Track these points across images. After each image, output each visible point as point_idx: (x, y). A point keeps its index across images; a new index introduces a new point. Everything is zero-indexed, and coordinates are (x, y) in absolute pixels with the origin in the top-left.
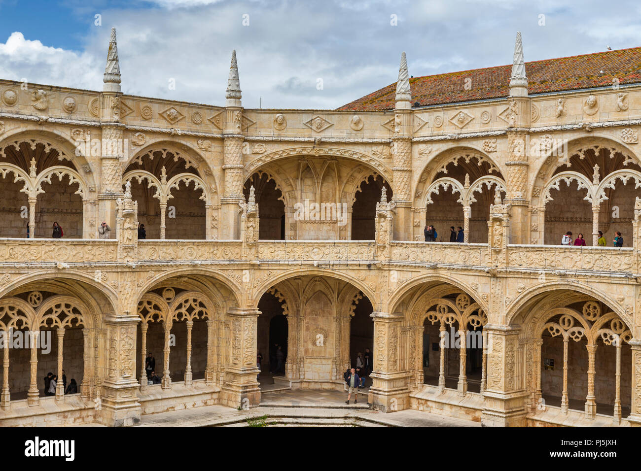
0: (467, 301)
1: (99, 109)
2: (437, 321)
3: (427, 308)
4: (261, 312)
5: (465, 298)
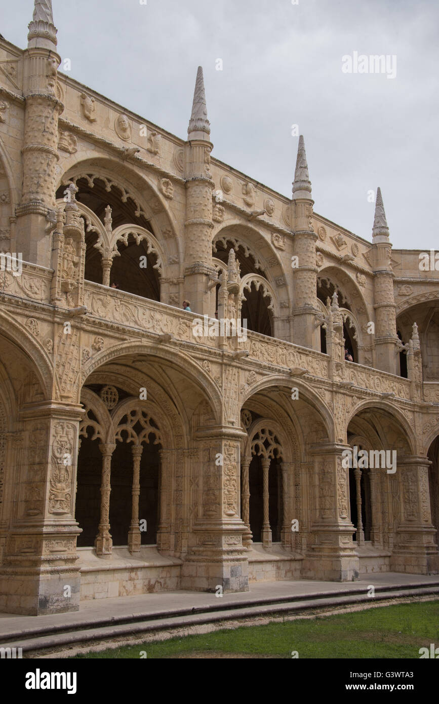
1: (292, 218)
4: (430, 462)
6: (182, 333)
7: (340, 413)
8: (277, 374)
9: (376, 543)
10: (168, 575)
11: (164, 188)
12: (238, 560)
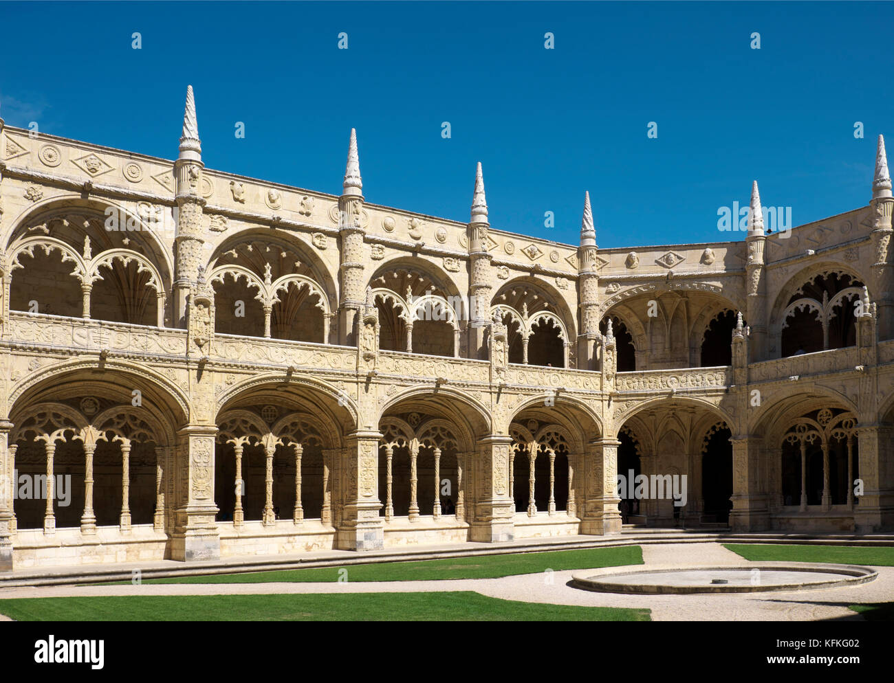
0: (830, 415)
1: (468, 241)
2: (796, 441)
3: (787, 429)
4: (620, 443)
5: (827, 412)
6: (315, 361)
7: (500, 409)
8: (422, 383)
9: (570, 512)
10: (326, 539)
11: (317, 242)
12: (372, 528)
